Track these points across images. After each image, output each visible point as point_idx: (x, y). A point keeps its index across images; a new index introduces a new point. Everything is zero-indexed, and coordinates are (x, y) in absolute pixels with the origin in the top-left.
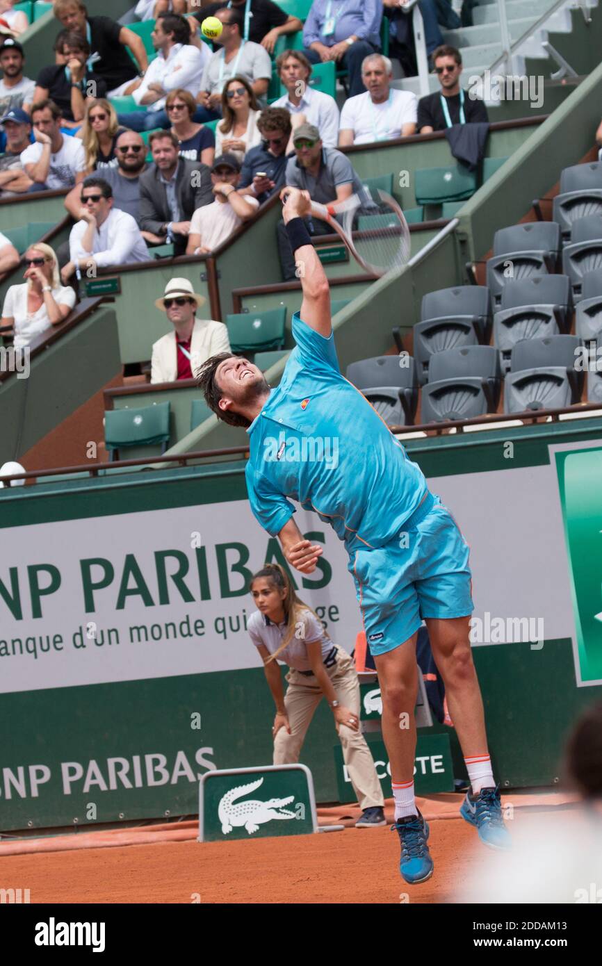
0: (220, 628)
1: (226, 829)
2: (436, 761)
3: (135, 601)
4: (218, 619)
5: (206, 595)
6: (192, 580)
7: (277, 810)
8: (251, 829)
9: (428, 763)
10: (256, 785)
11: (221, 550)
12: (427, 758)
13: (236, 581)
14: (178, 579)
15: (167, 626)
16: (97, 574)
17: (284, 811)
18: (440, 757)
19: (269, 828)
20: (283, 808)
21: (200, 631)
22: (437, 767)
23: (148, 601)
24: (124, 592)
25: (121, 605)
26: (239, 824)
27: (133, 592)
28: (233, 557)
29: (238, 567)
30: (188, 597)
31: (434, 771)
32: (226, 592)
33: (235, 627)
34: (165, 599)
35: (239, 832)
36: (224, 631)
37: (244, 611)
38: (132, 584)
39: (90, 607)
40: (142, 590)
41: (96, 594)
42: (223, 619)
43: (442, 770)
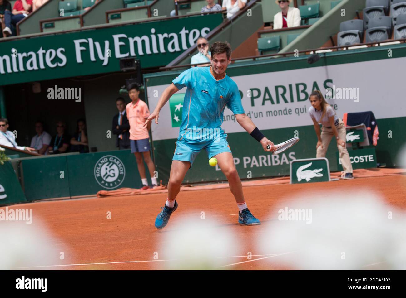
0: (297, 112)
1: (299, 180)
2: (371, 157)
3: (268, 103)
4: (296, 109)
5: (292, 100)
6: (287, 96)
7: (317, 173)
8: (308, 180)
9: (368, 158)
10: (309, 165)
11: (297, 85)
12: (367, 156)
13: (302, 96)
14: (283, 95)
15: (279, 111)
16: (256, 93)
17: (319, 174)
18: (372, 156)
19: (314, 180)
20: (319, 173)
21: (290, 113)
22: (371, 159)
23: (273, 103)
24: (265, 100)
25: (263, 104)
26: (304, 178)
27: (267, 100)
28: (301, 88)
29: (303, 91)
30: (286, 101)
31: (370, 160)
32: (299, 100)
33: (302, 111)
34: (278, 102)
35: (304, 181)
36: (298, 113)
37: (305, 106)
38: (267, 97)
39: (253, 105)
40: (271, 99)
41: (255, 100)
42: (298, 109)
43: (373, 160)
